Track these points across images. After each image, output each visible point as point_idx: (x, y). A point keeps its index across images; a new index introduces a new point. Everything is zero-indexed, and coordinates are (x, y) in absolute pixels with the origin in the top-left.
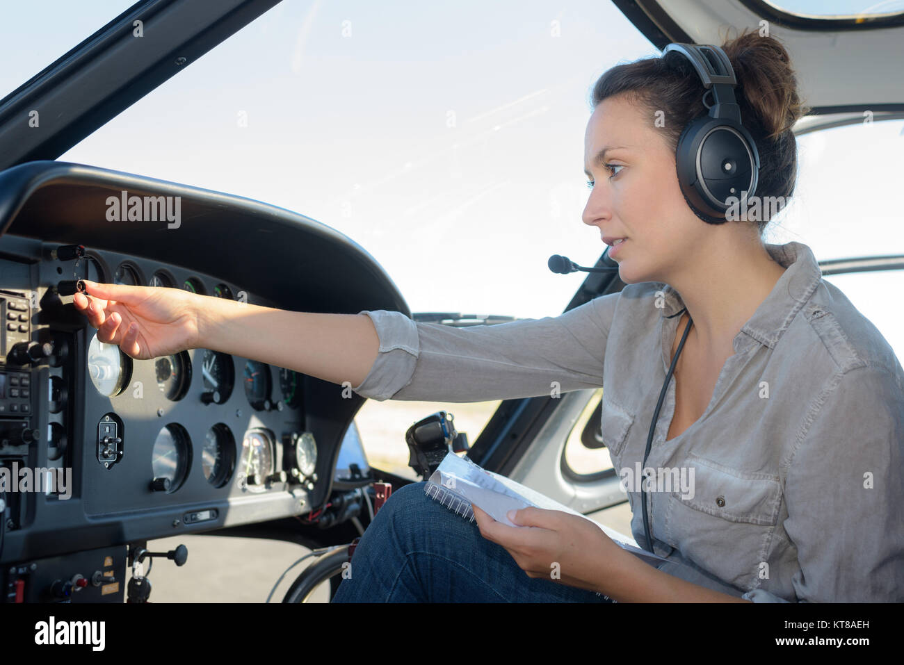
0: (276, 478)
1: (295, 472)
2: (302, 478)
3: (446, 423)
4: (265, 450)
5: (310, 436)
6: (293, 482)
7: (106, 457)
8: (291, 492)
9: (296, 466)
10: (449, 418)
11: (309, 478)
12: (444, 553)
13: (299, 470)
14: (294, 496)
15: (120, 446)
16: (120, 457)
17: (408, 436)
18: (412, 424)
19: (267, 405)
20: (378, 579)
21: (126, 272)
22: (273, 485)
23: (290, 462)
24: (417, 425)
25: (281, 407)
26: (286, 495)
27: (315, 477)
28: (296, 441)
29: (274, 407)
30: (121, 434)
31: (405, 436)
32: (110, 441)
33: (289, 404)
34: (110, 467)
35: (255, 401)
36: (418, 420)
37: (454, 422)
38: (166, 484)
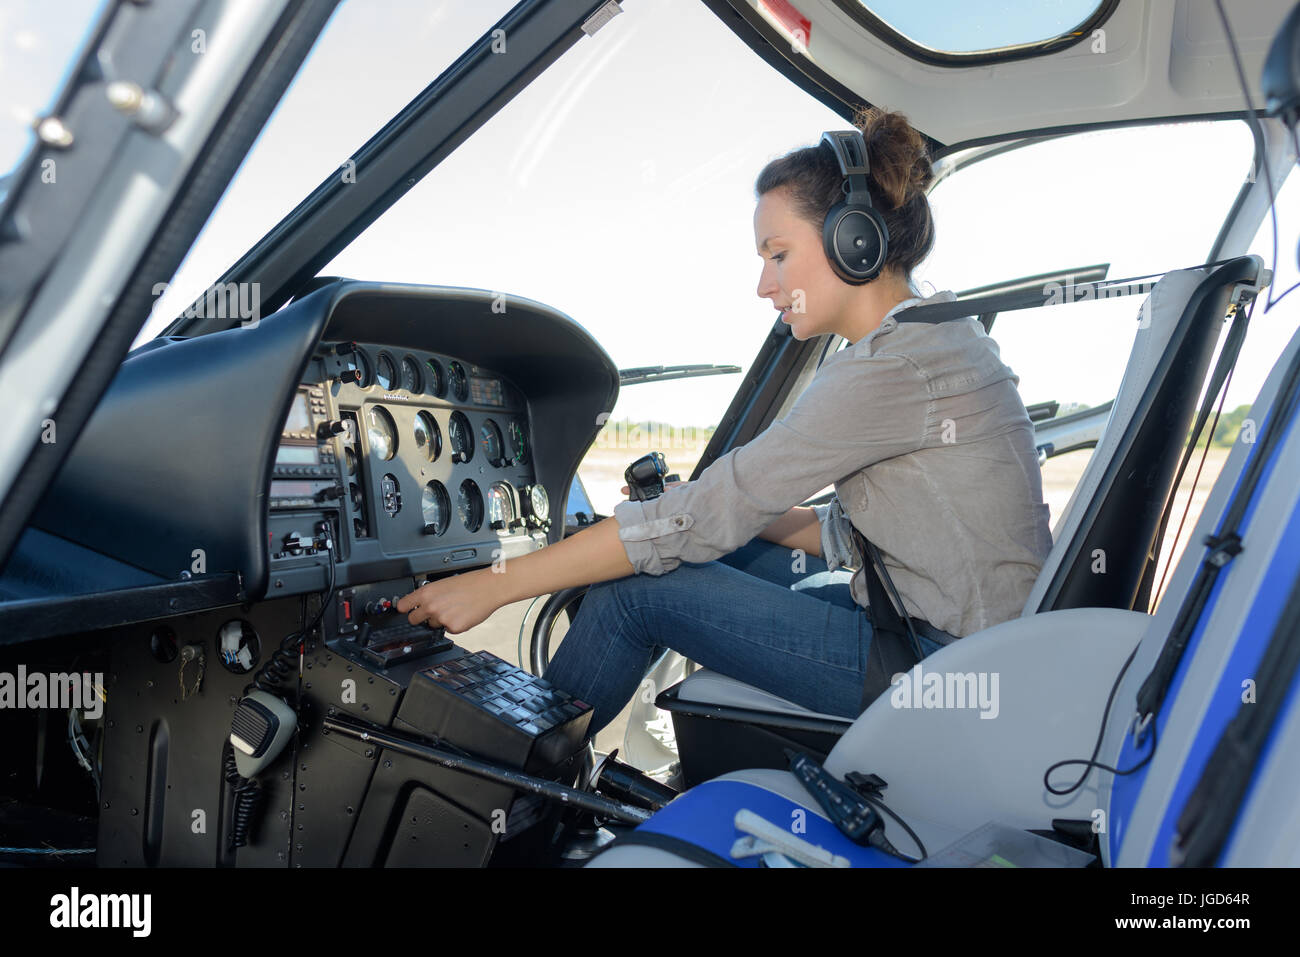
0: (517, 523)
1: (532, 518)
2: (539, 523)
3: (657, 462)
4: (505, 501)
5: (541, 487)
6: (531, 527)
7: (389, 508)
8: (531, 536)
9: (533, 513)
10: (660, 457)
11: (545, 523)
12: (664, 606)
13: (536, 516)
14: (534, 539)
15: (399, 498)
16: (399, 507)
17: (627, 476)
18: (629, 465)
19: (503, 462)
20: (605, 628)
21: (382, 359)
22: (516, 529)
23: (527, 510)
24: (634, 465)
25: (514, 463)
26: (527, 538)
27: (550, 521)
28: (530, 492)
29: (509, 463)
30: (397, 490)
31: (624, 476)
32: (392, 495)
33: (520, 461)
34: (393, 516)
35: (492, 460)
36: (633, 462)
37: (665, 460)
38: (436, 528)
